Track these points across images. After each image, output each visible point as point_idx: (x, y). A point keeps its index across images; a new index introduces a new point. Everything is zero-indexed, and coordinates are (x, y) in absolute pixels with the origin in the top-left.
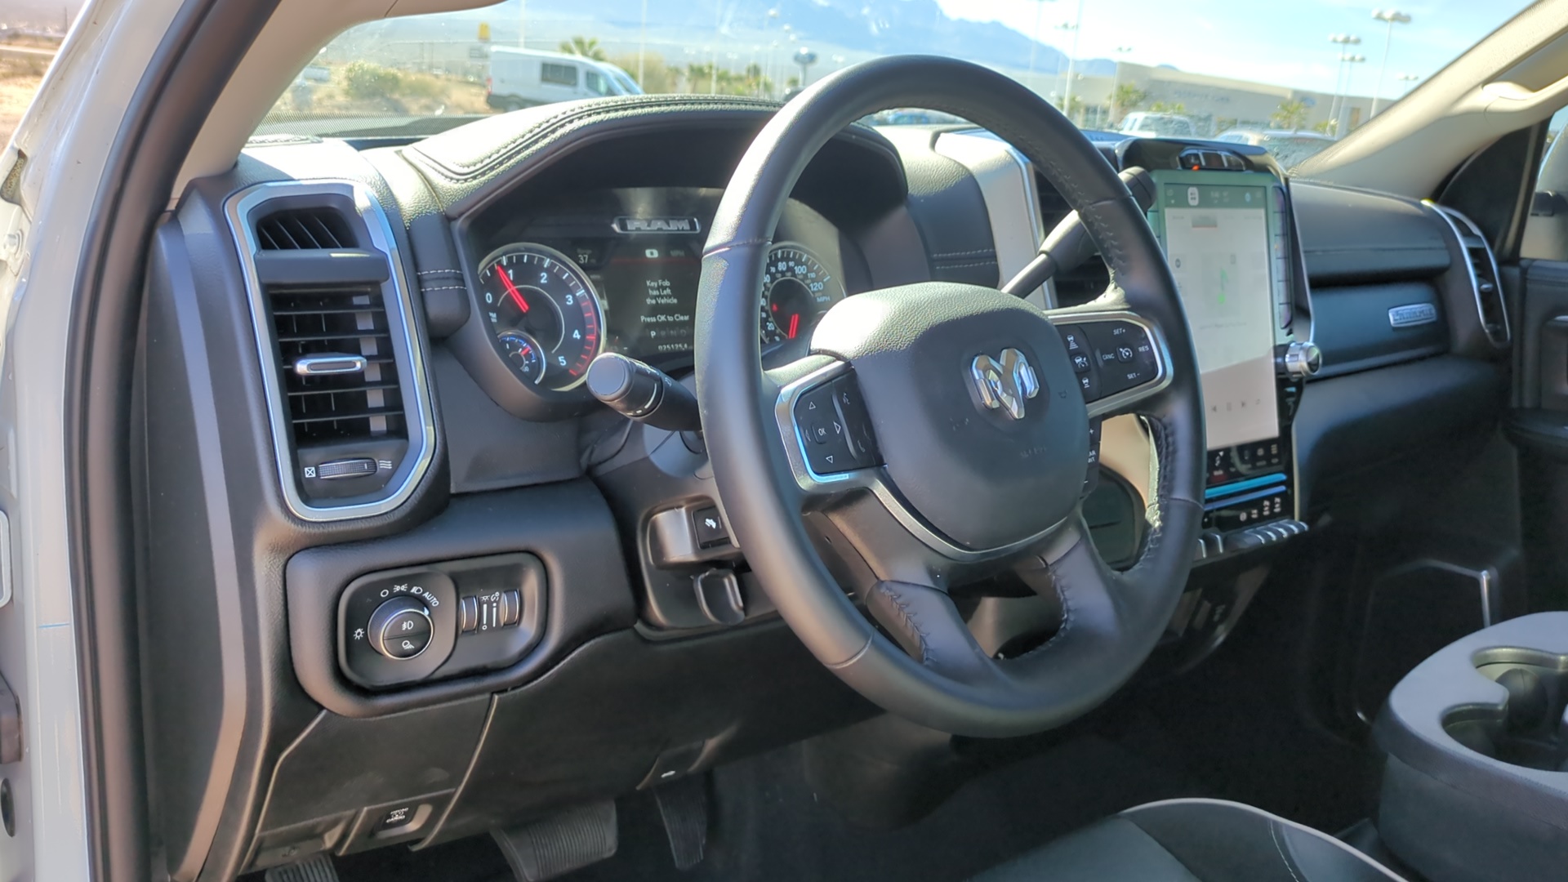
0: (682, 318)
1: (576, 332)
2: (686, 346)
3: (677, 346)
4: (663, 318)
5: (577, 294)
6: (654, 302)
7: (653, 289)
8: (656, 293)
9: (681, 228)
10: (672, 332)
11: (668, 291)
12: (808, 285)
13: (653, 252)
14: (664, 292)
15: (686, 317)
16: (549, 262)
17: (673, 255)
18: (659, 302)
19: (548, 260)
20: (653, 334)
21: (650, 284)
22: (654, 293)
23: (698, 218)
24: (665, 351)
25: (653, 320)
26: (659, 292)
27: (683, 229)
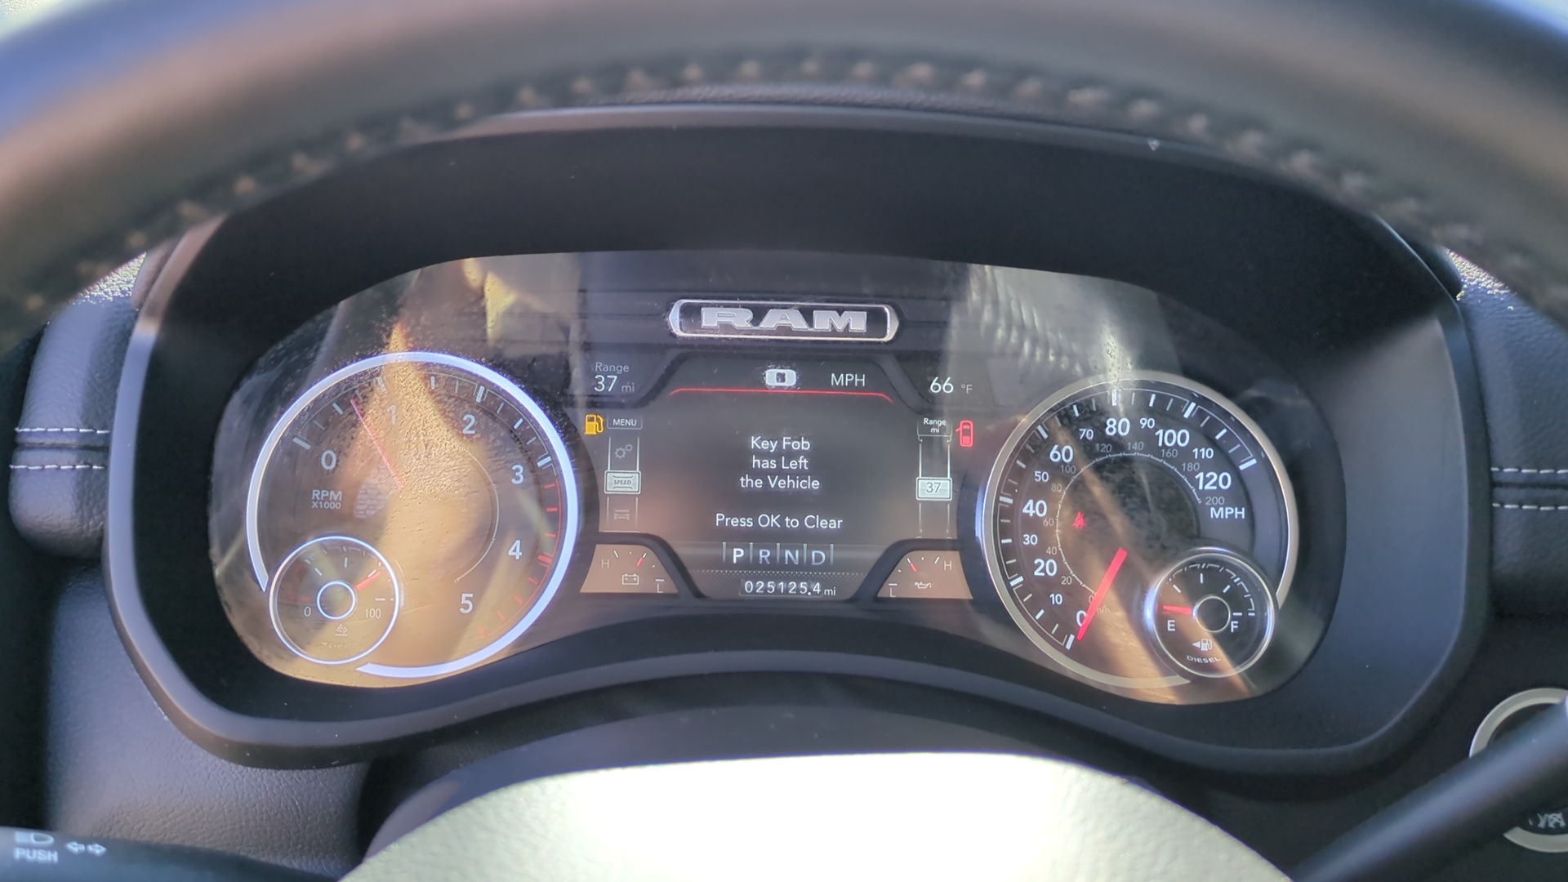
0: (823, 524)
2: (817, 588)
3: (793, 585)
4: (773, 521)
5: (540, 464)
6: (758, 483)
7: (764, 455)
8: (767, 464)
9: (840, 327)
10: (788, 553)
11: (803, 461)
12: (1192, 476)
13: (784, 375)
14: (791, 464)
15: (835, 524)
16: (485, 392)
17: (837, 384)
18: (773, 486)
19: (482, 388)
20: (738, 554)
21: (760, 445)
22: (765, 465)
23: (893, 306)
24: (758, 594)
25: (747, 523)
26: (779, 463)
27: (846, 332)
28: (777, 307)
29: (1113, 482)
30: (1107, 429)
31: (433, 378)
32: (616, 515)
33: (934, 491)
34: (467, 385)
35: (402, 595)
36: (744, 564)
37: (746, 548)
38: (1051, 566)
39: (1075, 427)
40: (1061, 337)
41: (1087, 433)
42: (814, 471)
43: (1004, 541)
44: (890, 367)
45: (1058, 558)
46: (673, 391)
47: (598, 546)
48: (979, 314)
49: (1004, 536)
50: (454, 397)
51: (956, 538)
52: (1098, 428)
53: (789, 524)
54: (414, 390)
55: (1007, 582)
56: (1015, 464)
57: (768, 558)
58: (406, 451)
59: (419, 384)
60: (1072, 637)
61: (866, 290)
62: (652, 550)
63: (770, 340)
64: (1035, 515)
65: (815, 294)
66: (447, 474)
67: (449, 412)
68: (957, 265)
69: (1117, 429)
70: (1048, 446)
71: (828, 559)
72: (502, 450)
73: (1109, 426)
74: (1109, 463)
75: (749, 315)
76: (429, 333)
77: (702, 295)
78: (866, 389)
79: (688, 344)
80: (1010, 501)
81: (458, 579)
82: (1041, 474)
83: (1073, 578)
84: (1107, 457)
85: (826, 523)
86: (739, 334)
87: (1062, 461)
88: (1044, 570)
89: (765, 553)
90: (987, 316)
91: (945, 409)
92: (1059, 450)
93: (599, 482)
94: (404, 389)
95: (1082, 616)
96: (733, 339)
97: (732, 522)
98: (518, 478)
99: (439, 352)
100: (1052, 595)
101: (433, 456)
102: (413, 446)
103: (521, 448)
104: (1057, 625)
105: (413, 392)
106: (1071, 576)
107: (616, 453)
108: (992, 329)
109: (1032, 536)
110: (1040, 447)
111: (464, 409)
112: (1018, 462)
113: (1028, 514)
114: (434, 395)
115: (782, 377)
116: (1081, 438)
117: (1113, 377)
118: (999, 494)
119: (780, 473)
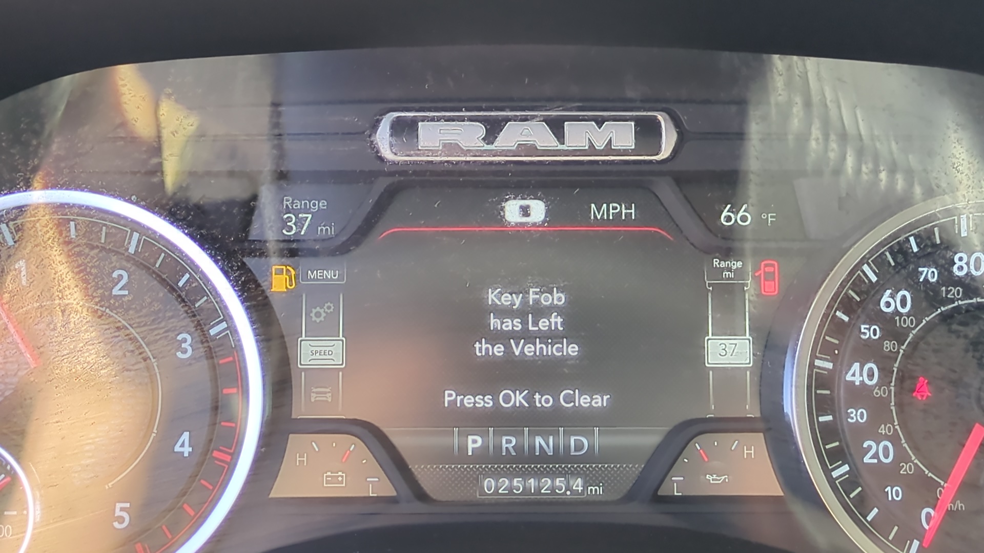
0: (584, 401)
1: (186, 436)
2: (578, 485)
3: (547, 482)
4: (518, 399)
5: (213, 332)
6: (498, 350)
7: (505, 313)
8: (512, 325)
9: (600, 145)
10: (539, 440)
11: (556, 321)
13: (528, 207)
14: (540, 324)
15: (600, 401)
16: (139, 241)
17: (599, 217)
18: (517, 353)
19: (136, 236)
20: (474, 442)
21: (500, 300)
22: (507, 326)
23: (669, 114)
24: (502, 494)
25: (485, 402)
26: (524, 323)
27: (609, 149)
28: (515, 119)
29: (966, 337)
30: (955, 268)
31: (72, 224)
32: (314, 395)
33: (729, 354)
34: (113, 230)
35: (38, 507)
36: (481, 456)
37: (484, 435)
38: (886, 449)
39: (912, 267)
40: (894, 146)
41: (929, 273)
42: (571, 331)
43: (821, 419)
44: (667, 192)
45: (895, 439)
46: (384, 232)
47: (291, 436)
48: (785, 116)
49: (822, 411)
50: (97, 247)
51: (758, 415)
52: (942, 266)
53: (540, 402)
54: (45, 239)
55: (827, 473)
56: (834, 316)
57: (513, 447)
58: (37, 320)
59: (51, 232)
60: (916, 543)
61: (630, 94)
62: (359, 438)
63: (507, 162)
64: (862, 382)
65: (563, 100)
66: (91, 347)
67: (91, 267)
68: (749, 56)
69: (969, 267)
70: (878, 291)
71: (591, 447)
72: (160, 315)
73: (958, 263)
74: (960, 313)
75: (480, 130)
76: (63, 165)
77: (417, 105)
78: (637, 223)
79: (399, 170)
80: (829, 365)
81: (110, 484)
82: (869, 329)
83: (916, 465)
84: (956, 304)
85: (589, 400)
86: (465, 155)
87: (896, 313)
88: (876, 456)
89: (509, 442)
90: (796, 123)
91: (748, 246)
92: (892, 296)
93: (290, 353)
94: (33, 239)
95: (928, 514)
96: (458, 162)
97: (465, 401)
98: (185, 351)
99: (76, 190)
100: (889, 489)
101: (72, 325)
102: (46, 313)
103: (186, 312)
104: (896, 528)
105: (45, 243)
106: (912, 462)
107: (313, 315)
108: (803, 139)
109: (860, 411)
110: (867, 293)
111: (112, 263)
112: (838, 314)
113: (853, 382)
114: (70, 247)
115: (525, 211)
116: (921, 280)
117: (961, 198)
118: (813, 357)
119: (527, 336)
